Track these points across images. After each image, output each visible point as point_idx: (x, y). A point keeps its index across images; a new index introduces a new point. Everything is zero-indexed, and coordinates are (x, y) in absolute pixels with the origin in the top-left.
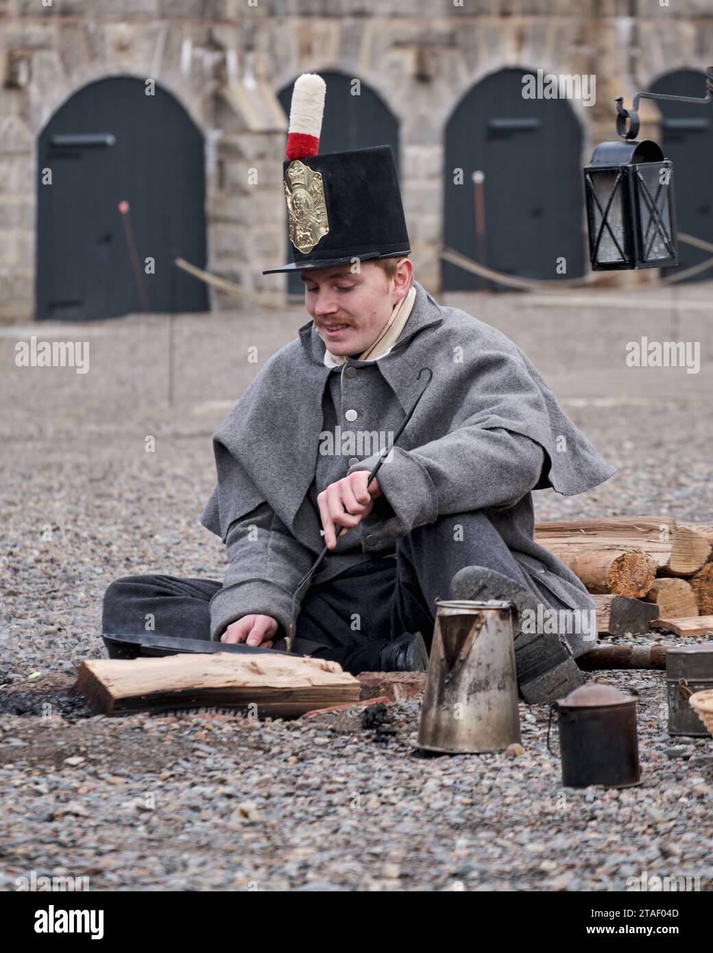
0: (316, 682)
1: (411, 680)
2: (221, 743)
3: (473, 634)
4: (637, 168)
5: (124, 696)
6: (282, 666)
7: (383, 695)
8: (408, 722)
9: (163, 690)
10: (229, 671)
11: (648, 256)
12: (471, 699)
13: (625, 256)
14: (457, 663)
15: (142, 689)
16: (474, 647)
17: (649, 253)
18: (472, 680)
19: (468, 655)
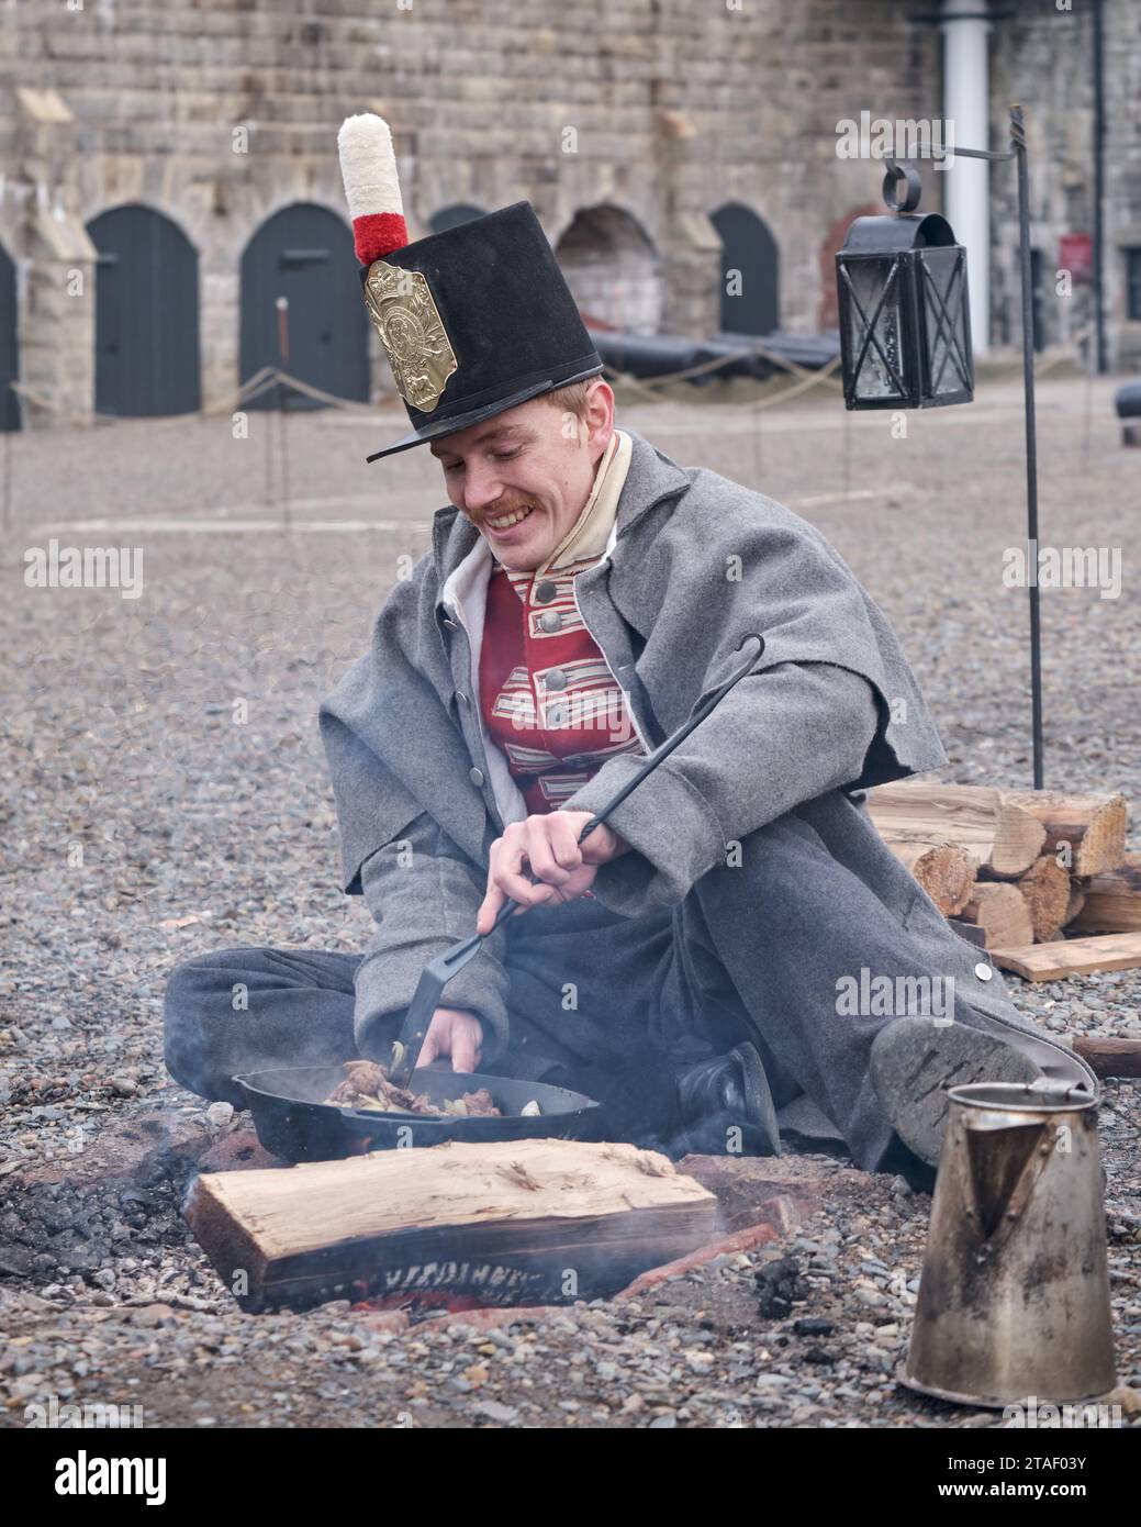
0: (640, 1202)
1: (793, 1180)
2: (522, 1391)
3: (1034, 1164)
4: (922, 256)
5: (287, 1254)
6: (568, 1168)
7: (761, 1222)
8: (838, 1296)
9: (358, 1236)
10: (476, 1187)
11: (936, 389)
12: (1033, 1297)
13: (903, 389)
14: (1005, 1225)
15: (320, 1235)
16: (1038, 1190)
17: (937, 384)
18: (1033, 1258)
19: (1024, 1208)
